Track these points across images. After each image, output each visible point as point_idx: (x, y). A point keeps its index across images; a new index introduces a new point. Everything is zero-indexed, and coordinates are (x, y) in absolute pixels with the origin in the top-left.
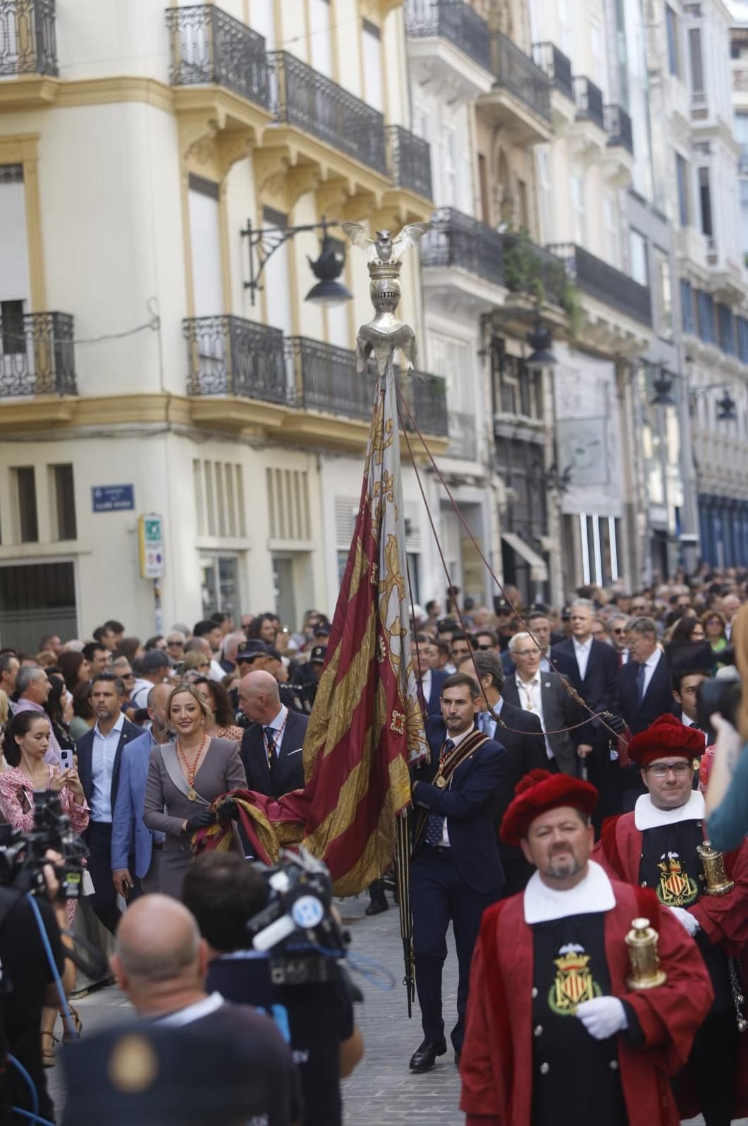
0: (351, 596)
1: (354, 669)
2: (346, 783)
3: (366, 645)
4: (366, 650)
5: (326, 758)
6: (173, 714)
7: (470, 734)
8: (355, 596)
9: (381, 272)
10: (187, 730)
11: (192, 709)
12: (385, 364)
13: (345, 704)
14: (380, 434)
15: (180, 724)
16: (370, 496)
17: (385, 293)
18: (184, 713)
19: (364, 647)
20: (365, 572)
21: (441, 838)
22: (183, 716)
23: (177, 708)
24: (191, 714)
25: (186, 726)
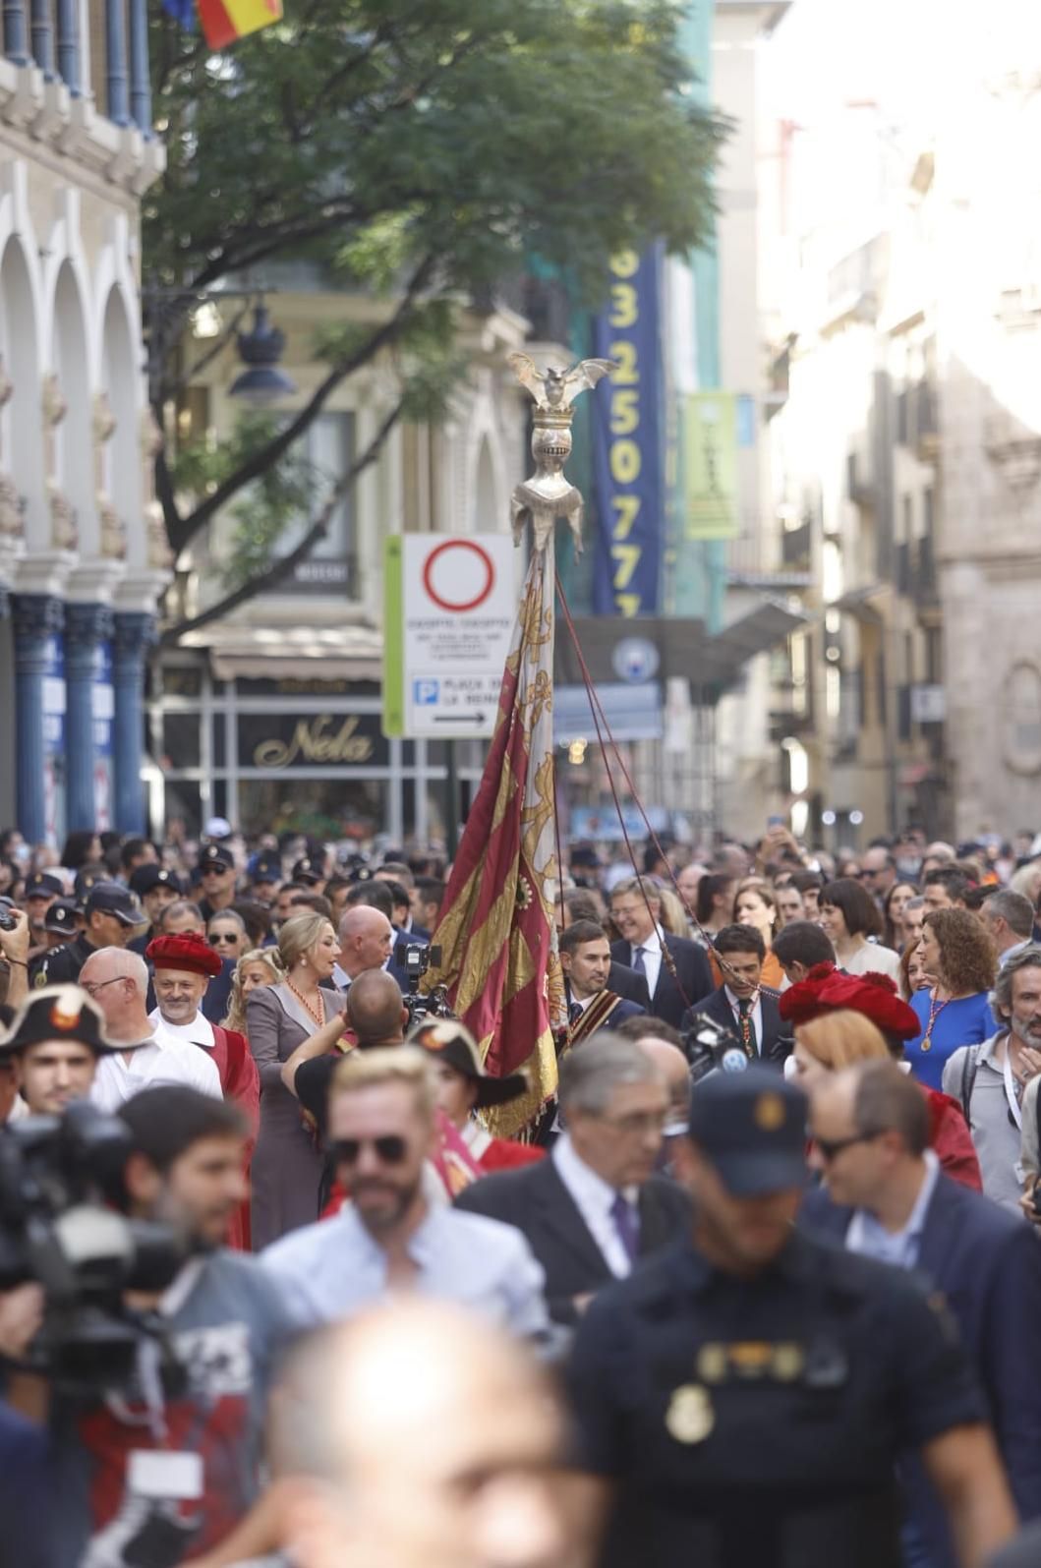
0: (494, 827)
1: (494, 917)
3: (510, 889)
4: (511, 893)
7: (599, 995)
8: (499, 827)
9: (550, 420)
13: (482, 959)
14: (537, 624)
16: (521, 701)
17: (553, 449)
19: (507, 889)
20: (513, 795)
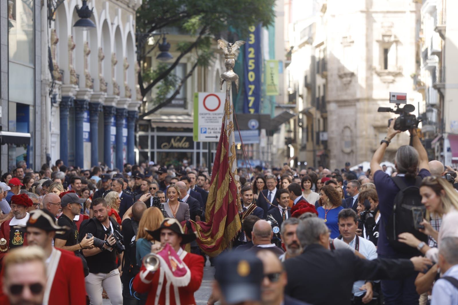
0: (221, 162)
1: (223, 185)
2: (222, 221)
5: (215, 214)
6: (168, 194)
7: (251, 205)
8: (222, 162)
9: (229, 57)
10: (173, 199)
11: (174, 193)
12: (229, 87)
13: (221, 196)
14: (229, 109)
15: (170, 197)
16: (226, 129)
17: (230, 64)
18: (172, 194)
20: (225, 154)
21: (244, 239)
22: (171, 195)
23: (170, 192)
24: (174, 195)
25: (172, 198)
